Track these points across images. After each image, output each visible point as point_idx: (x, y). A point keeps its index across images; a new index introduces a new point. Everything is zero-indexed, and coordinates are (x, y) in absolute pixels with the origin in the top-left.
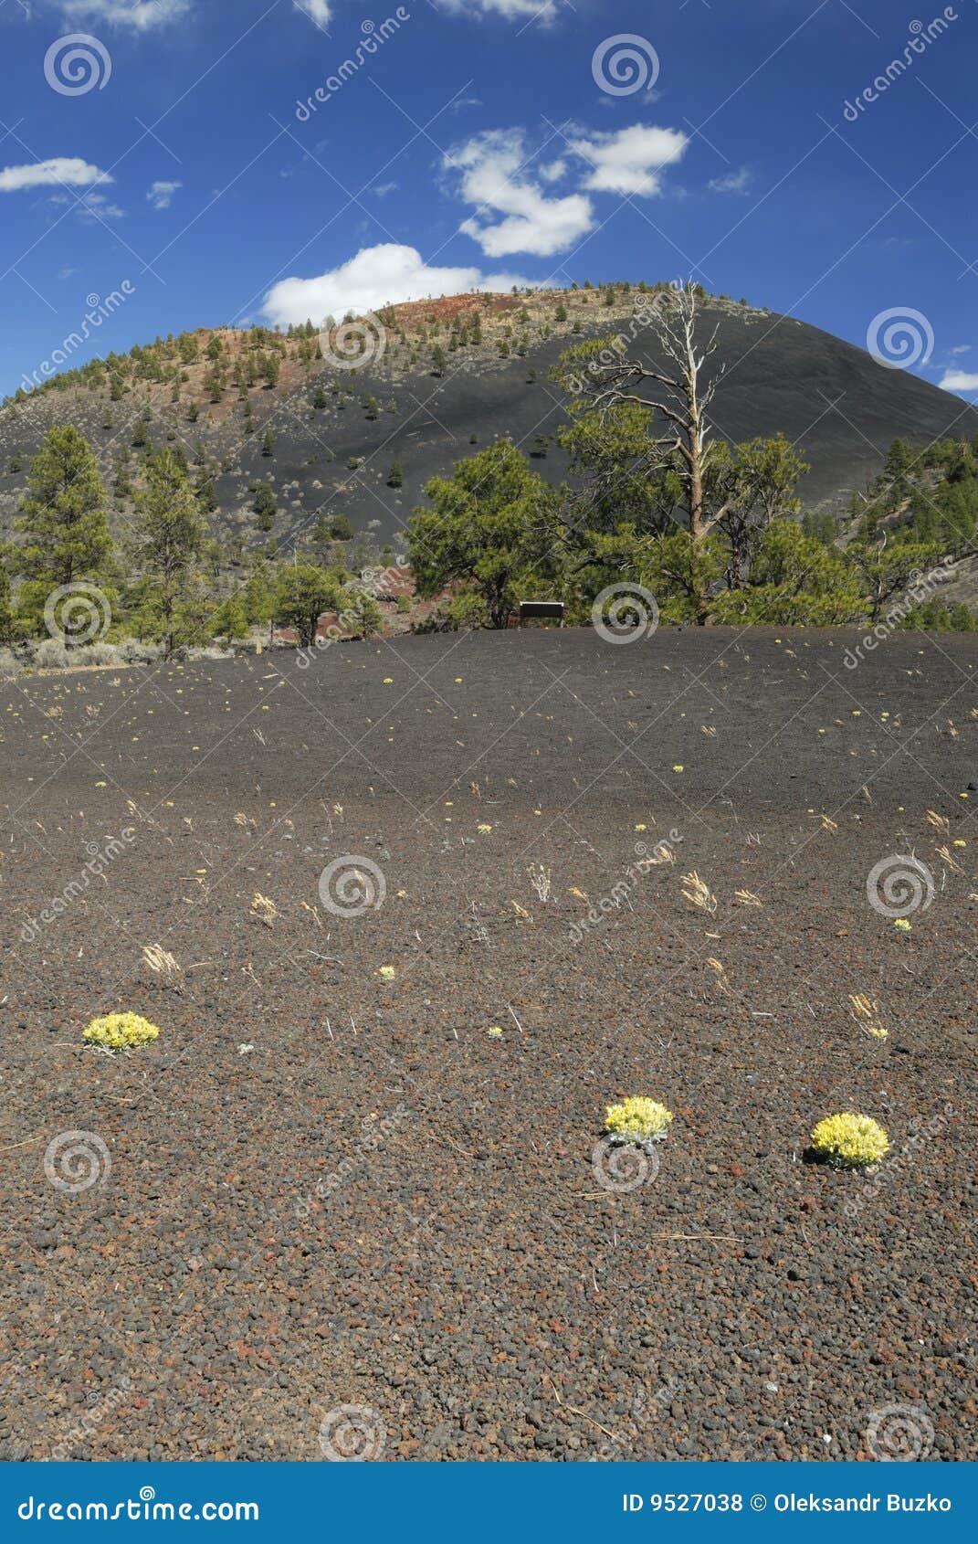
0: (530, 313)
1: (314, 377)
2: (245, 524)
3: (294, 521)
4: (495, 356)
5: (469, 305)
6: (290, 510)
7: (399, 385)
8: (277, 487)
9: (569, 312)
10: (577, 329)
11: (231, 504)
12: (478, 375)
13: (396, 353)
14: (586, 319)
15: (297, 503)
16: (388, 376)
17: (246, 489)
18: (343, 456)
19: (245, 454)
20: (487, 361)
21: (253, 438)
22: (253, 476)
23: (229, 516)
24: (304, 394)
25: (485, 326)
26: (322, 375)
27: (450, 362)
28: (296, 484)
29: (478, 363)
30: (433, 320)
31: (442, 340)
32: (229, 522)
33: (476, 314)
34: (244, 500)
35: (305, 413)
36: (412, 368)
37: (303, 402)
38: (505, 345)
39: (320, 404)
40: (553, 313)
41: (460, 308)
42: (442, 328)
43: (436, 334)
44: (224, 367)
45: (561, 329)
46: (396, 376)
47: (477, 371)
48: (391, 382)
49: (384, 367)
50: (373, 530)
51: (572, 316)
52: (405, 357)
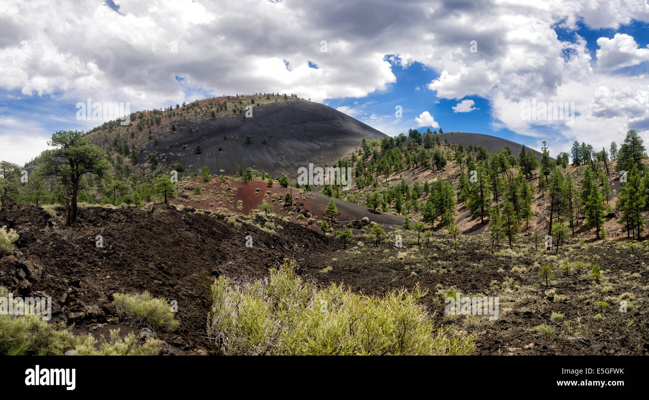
0: (243, 101)
1: (172, 122)
2: (147, 168)
3: (163, 166)
4: (232, 113)
5: (223, 99)
6: (162, 162)
7: (200, 123)
8: (158, 155)
11: (143, 162)
12: (226, 119)
13: (199, 113)
15: (165, 160)
16: (196, 120)
17: (148, 156)
18: (180, 145)
19: (148, 146)
20: (229, 115)
21: (151, 141)
22: (151, 152)
23: (142, 165)
24: (169, 127)
25: (228, 105)
26: (175, 121)
27: (217, 116)
28: (164, 154)
29: (226, 115)
30: (211, 104)
31: (214, 109)
32: (141, 167)
33: (225, 102)
34: (147, 160)
35: (168, 132)
36: (204, 117)
37: (168, 129)
38: (235, 110)
39: (174, 129)
40: (251, 101)
41: (220, 100)
42: (214, 106)
43: (212, 108)
44: (144, 121)
46: (199, 120)
48: (197, 122)
49: (195, 118)
50: (190, 168)
52: (202, 115)
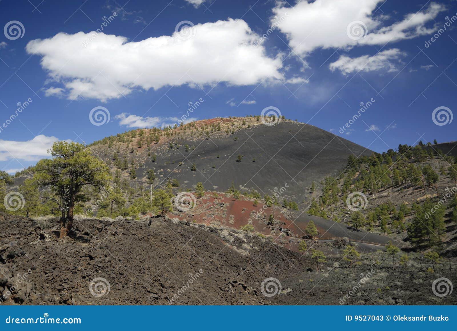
0: (235, 123)
1: (170, 140)
2: (144, 182)
3: (160, 181)
4: (225, 134)
5: (217, 121)
6: (159, 178)
7: (195, 142)
8: (156, 171)
9: (246, 122)
10: (249, 126)
11: (141, 176)
12: (220, 139)
13: (195, 133)
14: (251, 124)
15: (162, 176)
16: (192, 139)
17: (146, 172)
18: (177, 162)
19: (147, 162)
20: (222, 135)
21: (150, 157)
22: (149, 168)
23: (140, 180)
24: (167, 145)
25: (221, 126)
26: (173, 139)
27: (211, 136)
28: (162, 170)
29: (220, 136)
30: (206, 125)
31: (209, 130)
32: (139, 182)
33: (219, 123)
34: (145, 175)
35: (166, 150)
36: (200, 137)
37: (166, 147)
38: (228, 131)
39: (171, 147)
40: (242, 123)
41: (214, 122)
42: (209, 127)
43: (207, 128)
44: (144, 138)
45: (244, 127)
46: (195, 139)
47: (220, 137)
48: (193, 141)
49: (191, 137)
50: (186, 184)
51: (247, 124)
52: (197, 134)
